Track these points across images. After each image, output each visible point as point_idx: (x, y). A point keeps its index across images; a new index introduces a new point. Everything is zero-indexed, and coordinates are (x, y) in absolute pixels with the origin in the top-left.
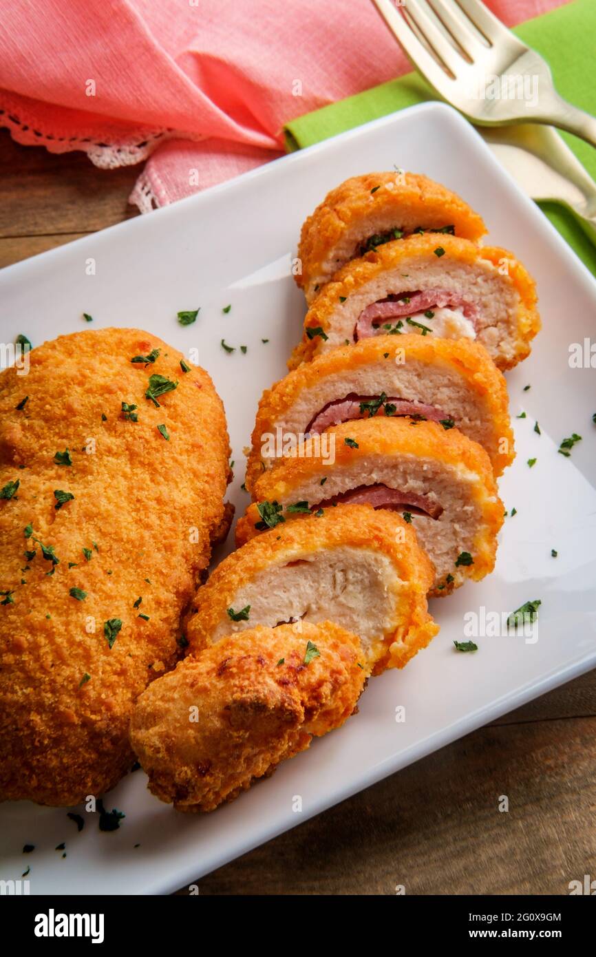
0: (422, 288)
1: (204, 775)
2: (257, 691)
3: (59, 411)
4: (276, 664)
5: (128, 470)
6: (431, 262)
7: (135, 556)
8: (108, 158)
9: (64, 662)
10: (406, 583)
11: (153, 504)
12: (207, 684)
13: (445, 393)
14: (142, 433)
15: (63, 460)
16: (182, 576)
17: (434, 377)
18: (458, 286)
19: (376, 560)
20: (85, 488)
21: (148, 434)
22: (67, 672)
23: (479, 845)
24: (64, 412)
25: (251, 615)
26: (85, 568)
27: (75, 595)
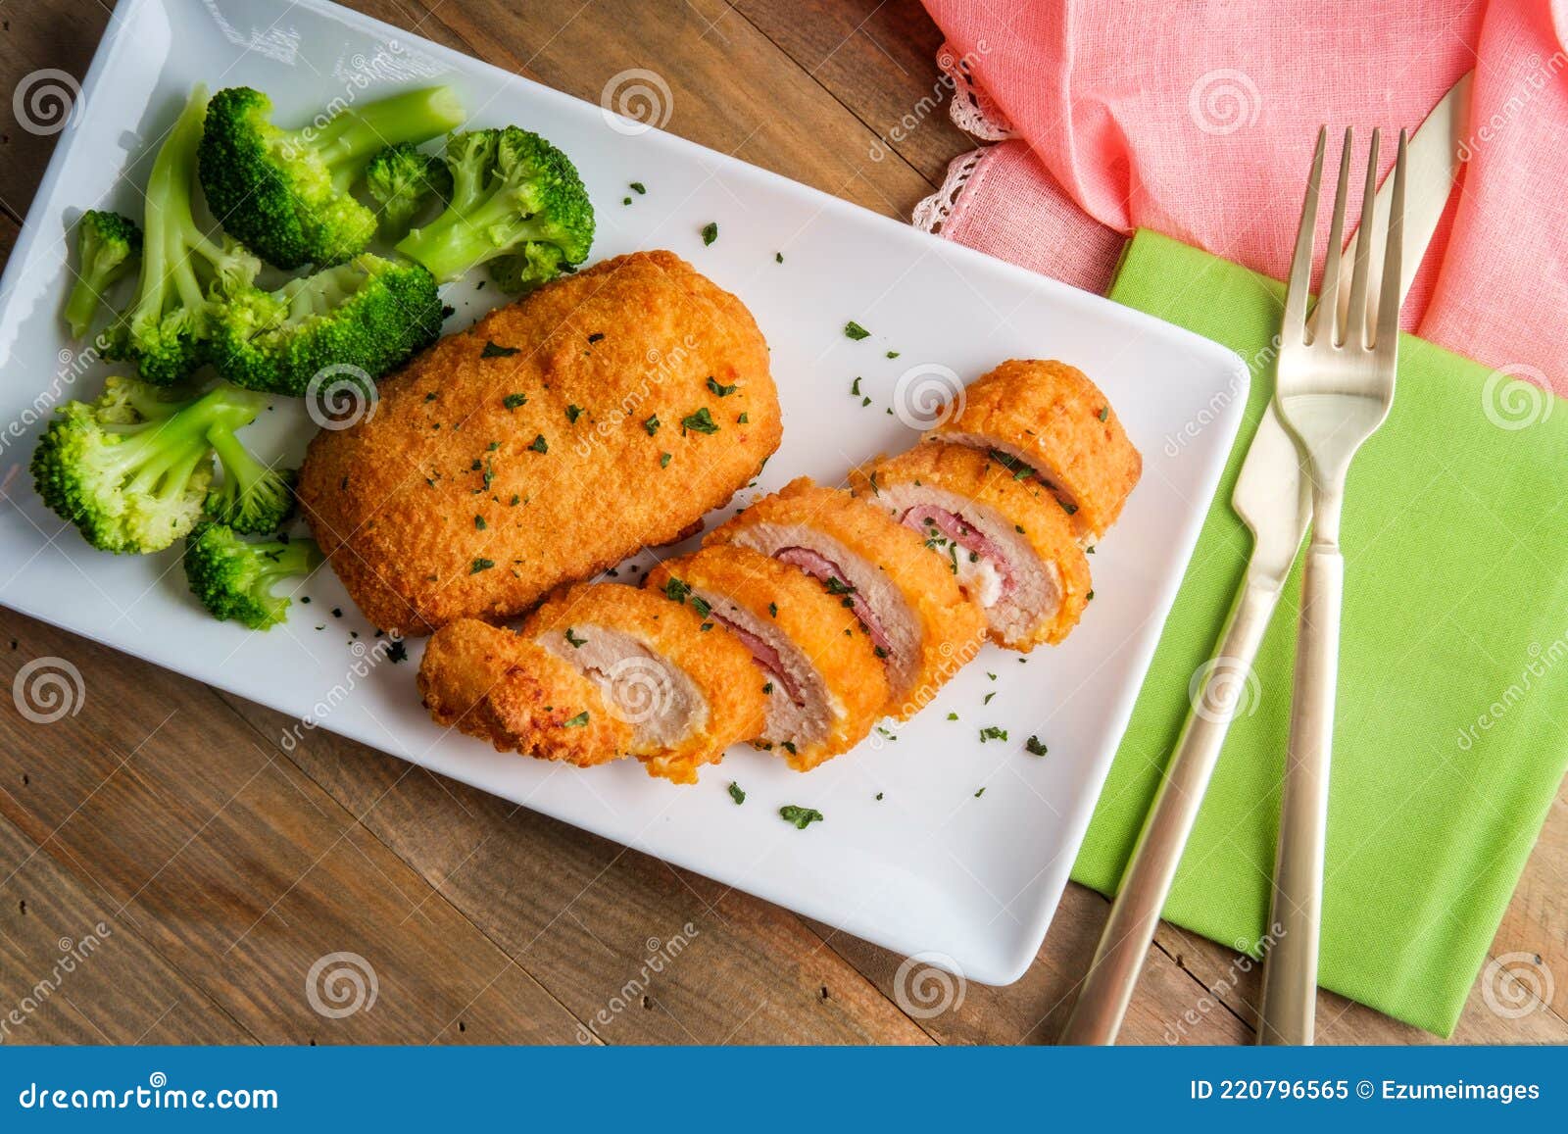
0: (986, 536)
1: (442, 715)
2: (509, 714)
3: (609, 374)
4: (546, 705)
5: (608, 466)
6: (1009, 528)
7: (552, 530)
8: (964, 116)
9: (430, 555)
10: (706, 735)
11: (603, 505)
12: (493, 669)
13: (901, 633)
14: (646, 449)
15: (573, 414)
16: (580, 564)
17: (902, 615)
18: (1015, 562)
19: (698, 702)
20: (563, 452)
21: (650, 454)
22: (426, 563)
23: (617, 903)
24: (610, 379)
25: (583, 647)
26: (504, 509)
27: (479, 522)
